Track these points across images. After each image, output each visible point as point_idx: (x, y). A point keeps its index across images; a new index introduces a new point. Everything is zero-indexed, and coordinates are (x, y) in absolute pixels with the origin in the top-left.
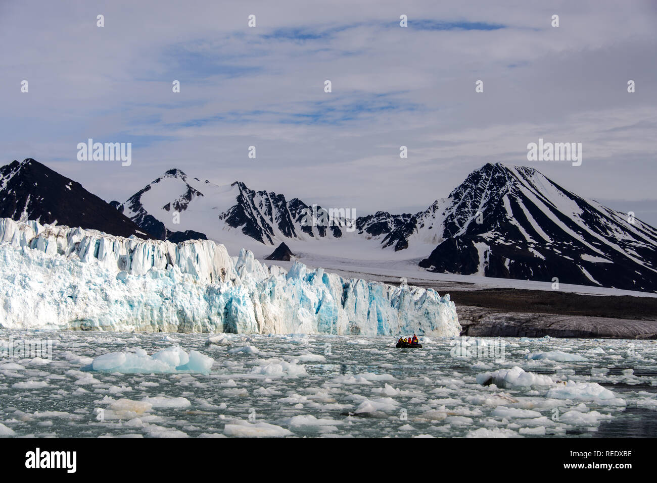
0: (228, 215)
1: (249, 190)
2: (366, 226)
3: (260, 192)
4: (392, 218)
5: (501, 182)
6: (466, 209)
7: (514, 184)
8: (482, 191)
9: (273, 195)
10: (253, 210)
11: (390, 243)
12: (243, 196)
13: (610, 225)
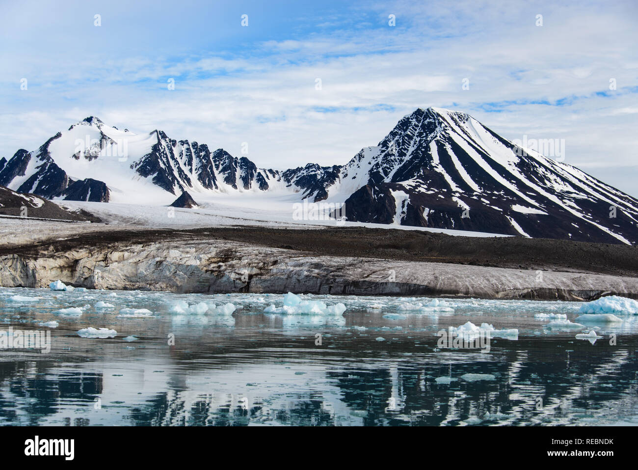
0: (140, 163)
1: (170, 140)
2: (295, 179)
3: (181, 141)
4: (322, 171)
5: (430, 128)
6: (393, 158)
7: (445, 130)
8: (411, 138)
9: (195, 145)
10: (170, 160)
11: (310, 194)
12: (161, 145)
13: (549, 175)
